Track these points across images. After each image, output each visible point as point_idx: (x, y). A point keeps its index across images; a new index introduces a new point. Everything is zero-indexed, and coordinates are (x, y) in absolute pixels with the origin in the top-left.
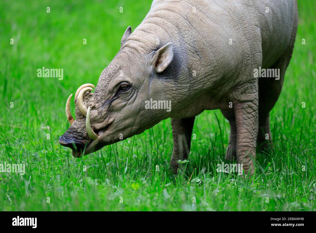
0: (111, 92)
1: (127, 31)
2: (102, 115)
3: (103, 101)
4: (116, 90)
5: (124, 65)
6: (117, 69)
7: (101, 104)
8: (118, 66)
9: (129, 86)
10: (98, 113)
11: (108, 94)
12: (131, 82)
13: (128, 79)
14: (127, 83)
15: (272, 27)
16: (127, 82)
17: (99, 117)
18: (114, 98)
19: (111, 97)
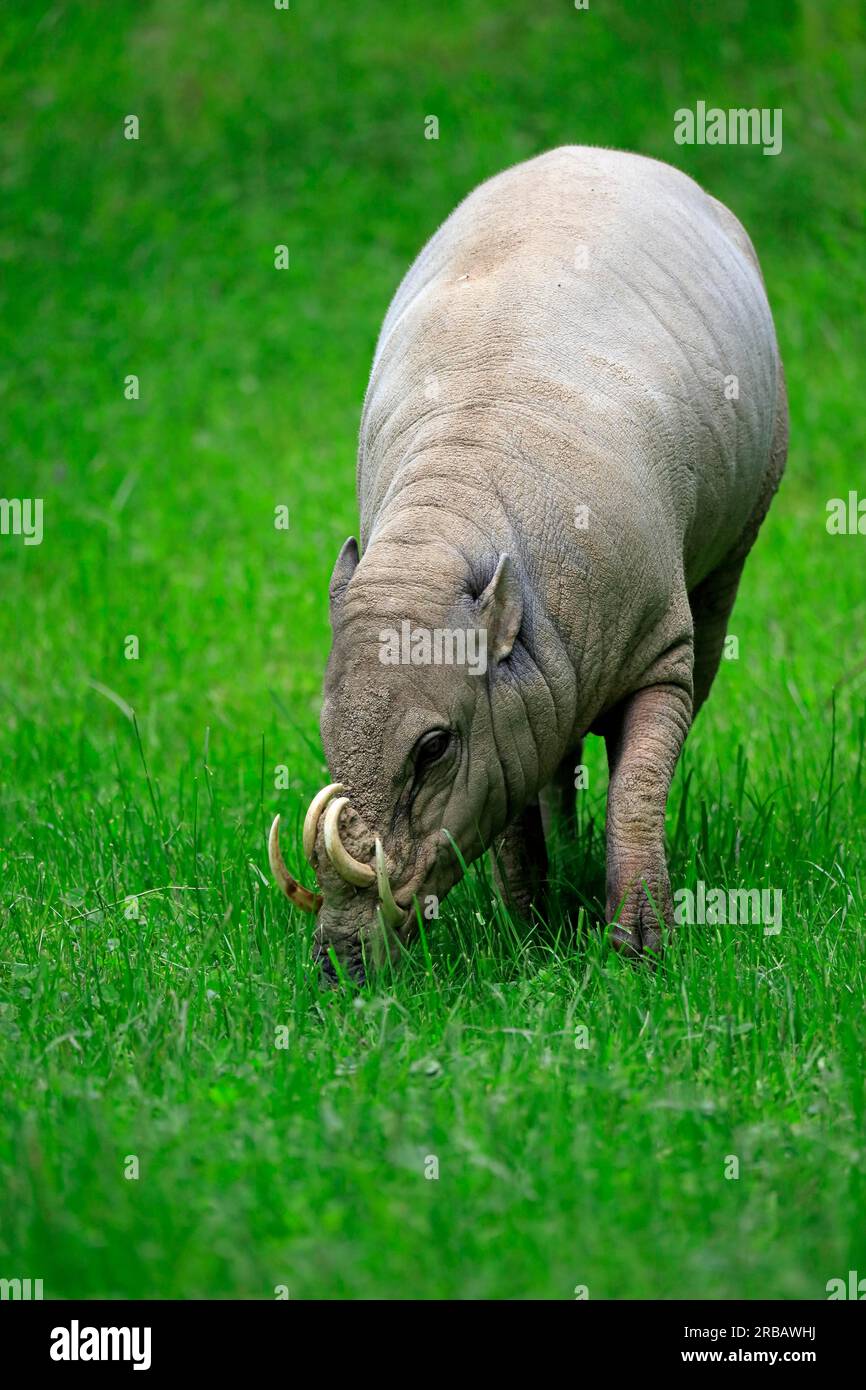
0: (398, 781)
1: (345, 554)
2: (403, 859)
3: (387, 818)
4: (411, 767)
5: (399, 681)
6: (384, 704)
7: (386, 829)
8: (385, 694)
9: (445, 736)
10: (391, 858)
11: (393, 790)
12: (447, 723)
13: (437, 719)
14: (437, 733)
15: (733, 463)
16: (436, 729)
17: (399, 871)
18: (414, 793)
19: (405, 794)
